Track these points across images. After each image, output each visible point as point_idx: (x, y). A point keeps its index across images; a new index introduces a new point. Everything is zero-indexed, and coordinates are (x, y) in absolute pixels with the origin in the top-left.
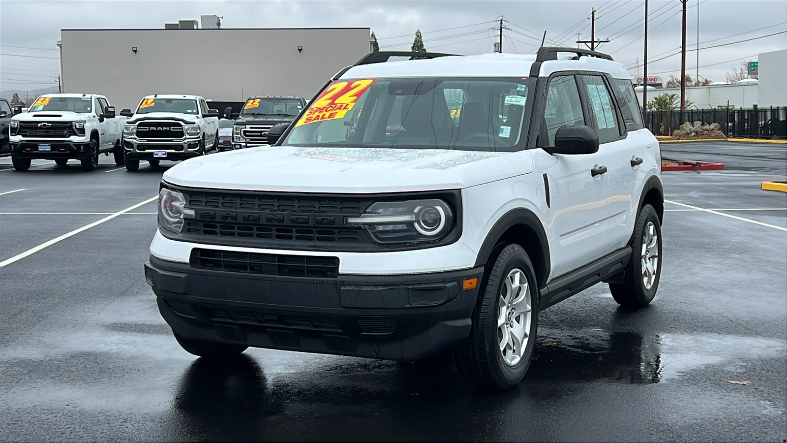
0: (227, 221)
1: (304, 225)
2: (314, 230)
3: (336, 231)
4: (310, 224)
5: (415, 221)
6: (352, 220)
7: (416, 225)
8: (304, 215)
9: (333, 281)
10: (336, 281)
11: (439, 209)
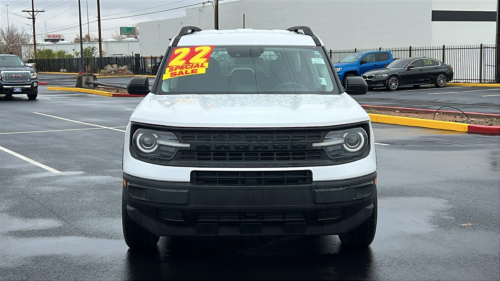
0: (221, 150)
1: (284, 150)
2: (290, 153)
3: (306, 153)
4: (289, 149)
5: (344, 143)
6: (315, 145)
7: (344, 145)
8: (284, 143)
9: (309, 186)
10: (311, 186)
11: (361, 134)
